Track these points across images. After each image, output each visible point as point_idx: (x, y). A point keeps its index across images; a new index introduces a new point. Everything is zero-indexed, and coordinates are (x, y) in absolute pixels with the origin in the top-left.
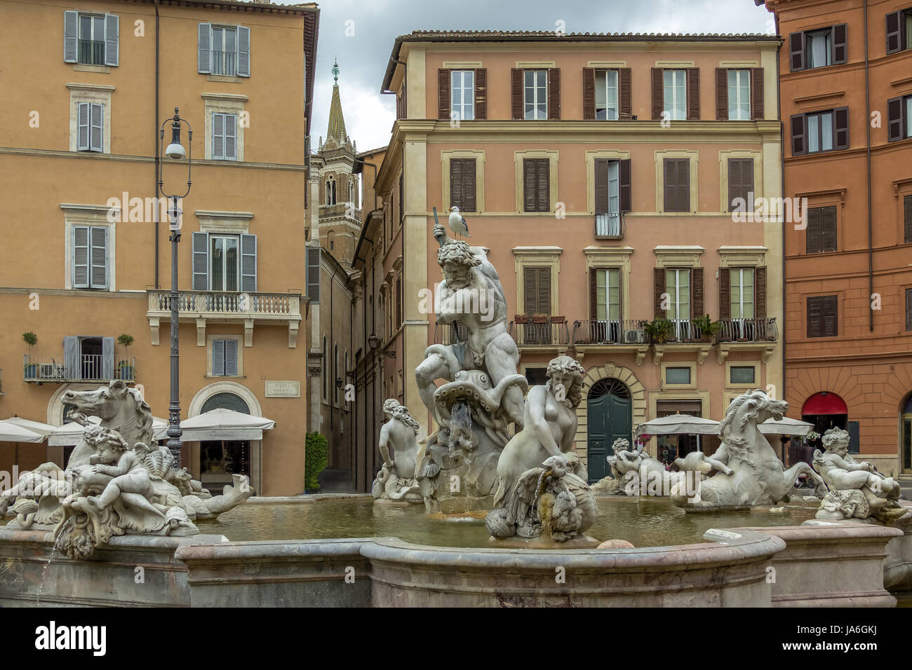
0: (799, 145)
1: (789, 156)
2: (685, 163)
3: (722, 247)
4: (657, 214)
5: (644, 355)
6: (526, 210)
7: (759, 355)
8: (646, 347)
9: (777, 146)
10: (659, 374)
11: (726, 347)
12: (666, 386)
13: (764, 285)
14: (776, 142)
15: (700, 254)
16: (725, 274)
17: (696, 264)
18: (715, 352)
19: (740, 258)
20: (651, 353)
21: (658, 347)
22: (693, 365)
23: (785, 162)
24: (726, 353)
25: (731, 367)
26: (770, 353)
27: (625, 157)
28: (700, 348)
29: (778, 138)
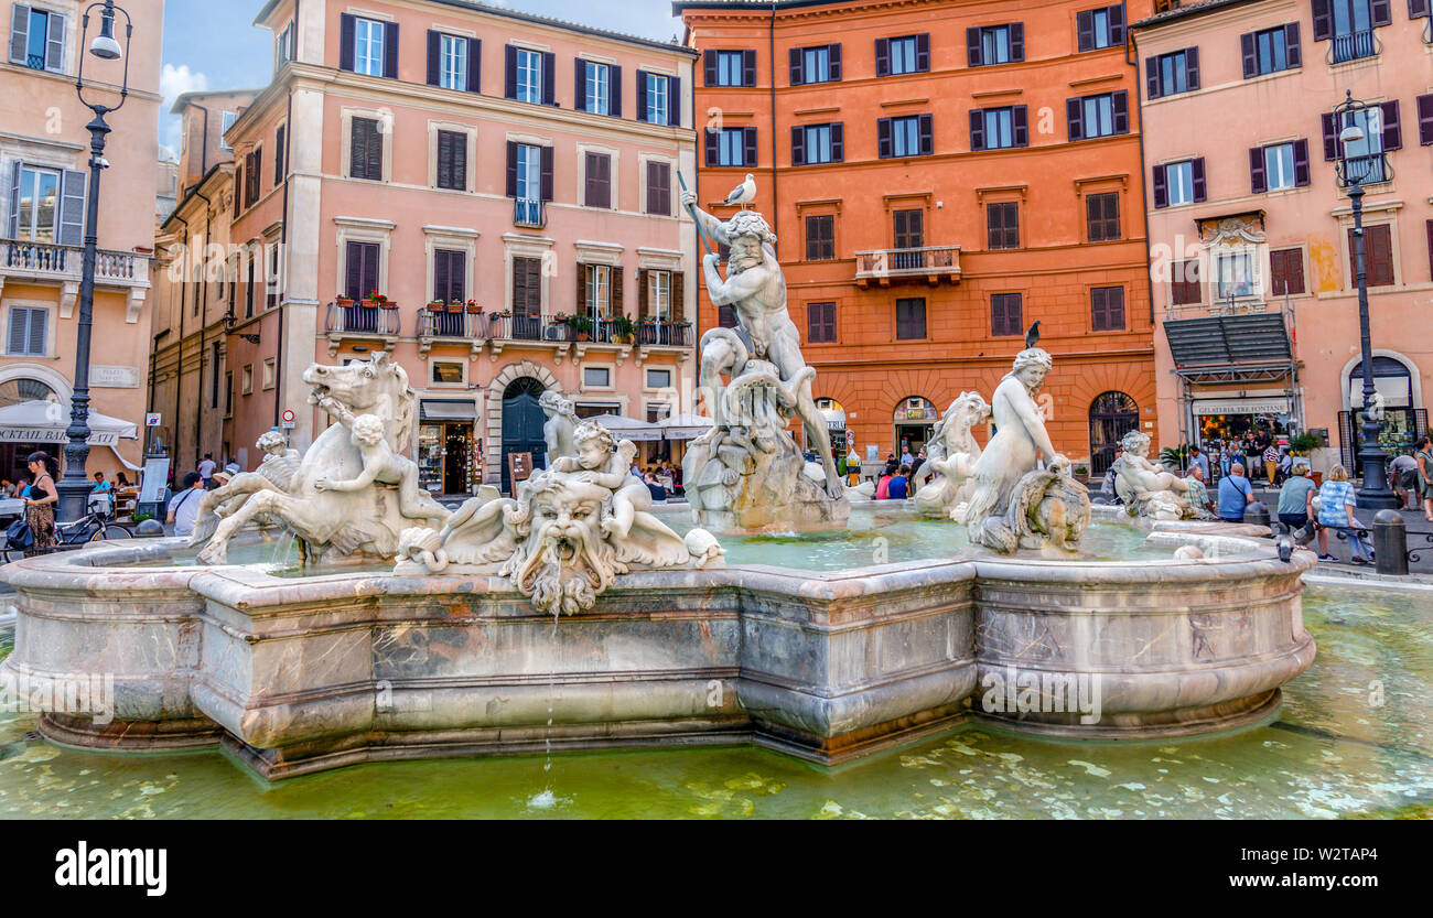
0: (712, 158)
1: (702, 166)
2: (605, 160)
3: (641, 248)
4: (578, 207)
5: (564, 354)
6: (439, 186)
7: (676, 358)
8: (567, 346)
9: (693, 154)
10: (578, 375)
11: (646, 349)
12: (584, 388)
13: (682, 291)
14: (690, 150)
15: (621, 252)
16: (644, 276)
17: (616, 263)
18: (635, 353)
19: (657, 260)
20: (572, 351)
21: (580, 346)
22: (612, 367)
23: (698, 170)
24: (646, 356)
25: (649, 371)
26: (685, 357)
27: (547, 143)
28: (620, 350)
29: (693, 146)
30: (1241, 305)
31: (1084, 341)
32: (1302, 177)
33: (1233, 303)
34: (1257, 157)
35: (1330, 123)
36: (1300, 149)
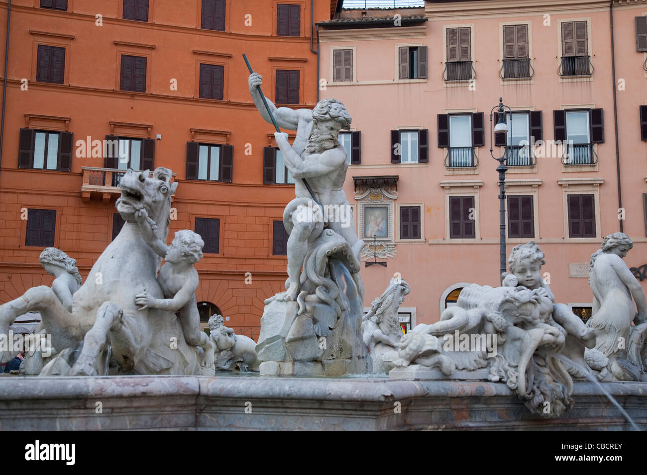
30: (380, 243)
31: (266, 262)
32: (424, 156)
33: (375, 241)
34: (395, 137)
35: (443, 121)
36: (423, 136)
